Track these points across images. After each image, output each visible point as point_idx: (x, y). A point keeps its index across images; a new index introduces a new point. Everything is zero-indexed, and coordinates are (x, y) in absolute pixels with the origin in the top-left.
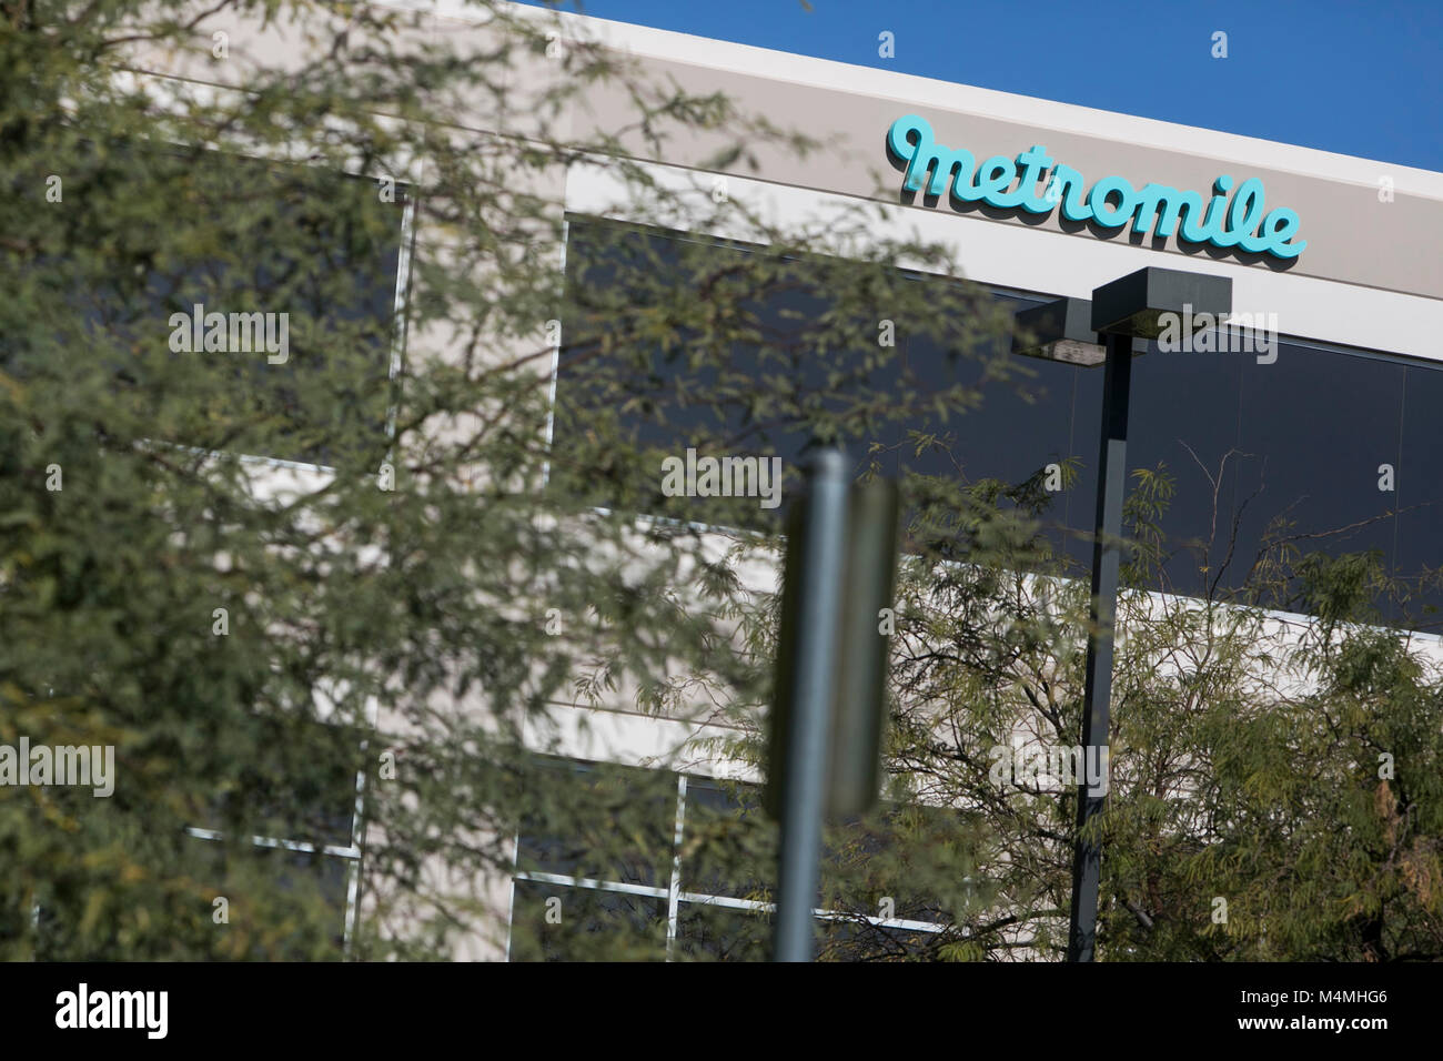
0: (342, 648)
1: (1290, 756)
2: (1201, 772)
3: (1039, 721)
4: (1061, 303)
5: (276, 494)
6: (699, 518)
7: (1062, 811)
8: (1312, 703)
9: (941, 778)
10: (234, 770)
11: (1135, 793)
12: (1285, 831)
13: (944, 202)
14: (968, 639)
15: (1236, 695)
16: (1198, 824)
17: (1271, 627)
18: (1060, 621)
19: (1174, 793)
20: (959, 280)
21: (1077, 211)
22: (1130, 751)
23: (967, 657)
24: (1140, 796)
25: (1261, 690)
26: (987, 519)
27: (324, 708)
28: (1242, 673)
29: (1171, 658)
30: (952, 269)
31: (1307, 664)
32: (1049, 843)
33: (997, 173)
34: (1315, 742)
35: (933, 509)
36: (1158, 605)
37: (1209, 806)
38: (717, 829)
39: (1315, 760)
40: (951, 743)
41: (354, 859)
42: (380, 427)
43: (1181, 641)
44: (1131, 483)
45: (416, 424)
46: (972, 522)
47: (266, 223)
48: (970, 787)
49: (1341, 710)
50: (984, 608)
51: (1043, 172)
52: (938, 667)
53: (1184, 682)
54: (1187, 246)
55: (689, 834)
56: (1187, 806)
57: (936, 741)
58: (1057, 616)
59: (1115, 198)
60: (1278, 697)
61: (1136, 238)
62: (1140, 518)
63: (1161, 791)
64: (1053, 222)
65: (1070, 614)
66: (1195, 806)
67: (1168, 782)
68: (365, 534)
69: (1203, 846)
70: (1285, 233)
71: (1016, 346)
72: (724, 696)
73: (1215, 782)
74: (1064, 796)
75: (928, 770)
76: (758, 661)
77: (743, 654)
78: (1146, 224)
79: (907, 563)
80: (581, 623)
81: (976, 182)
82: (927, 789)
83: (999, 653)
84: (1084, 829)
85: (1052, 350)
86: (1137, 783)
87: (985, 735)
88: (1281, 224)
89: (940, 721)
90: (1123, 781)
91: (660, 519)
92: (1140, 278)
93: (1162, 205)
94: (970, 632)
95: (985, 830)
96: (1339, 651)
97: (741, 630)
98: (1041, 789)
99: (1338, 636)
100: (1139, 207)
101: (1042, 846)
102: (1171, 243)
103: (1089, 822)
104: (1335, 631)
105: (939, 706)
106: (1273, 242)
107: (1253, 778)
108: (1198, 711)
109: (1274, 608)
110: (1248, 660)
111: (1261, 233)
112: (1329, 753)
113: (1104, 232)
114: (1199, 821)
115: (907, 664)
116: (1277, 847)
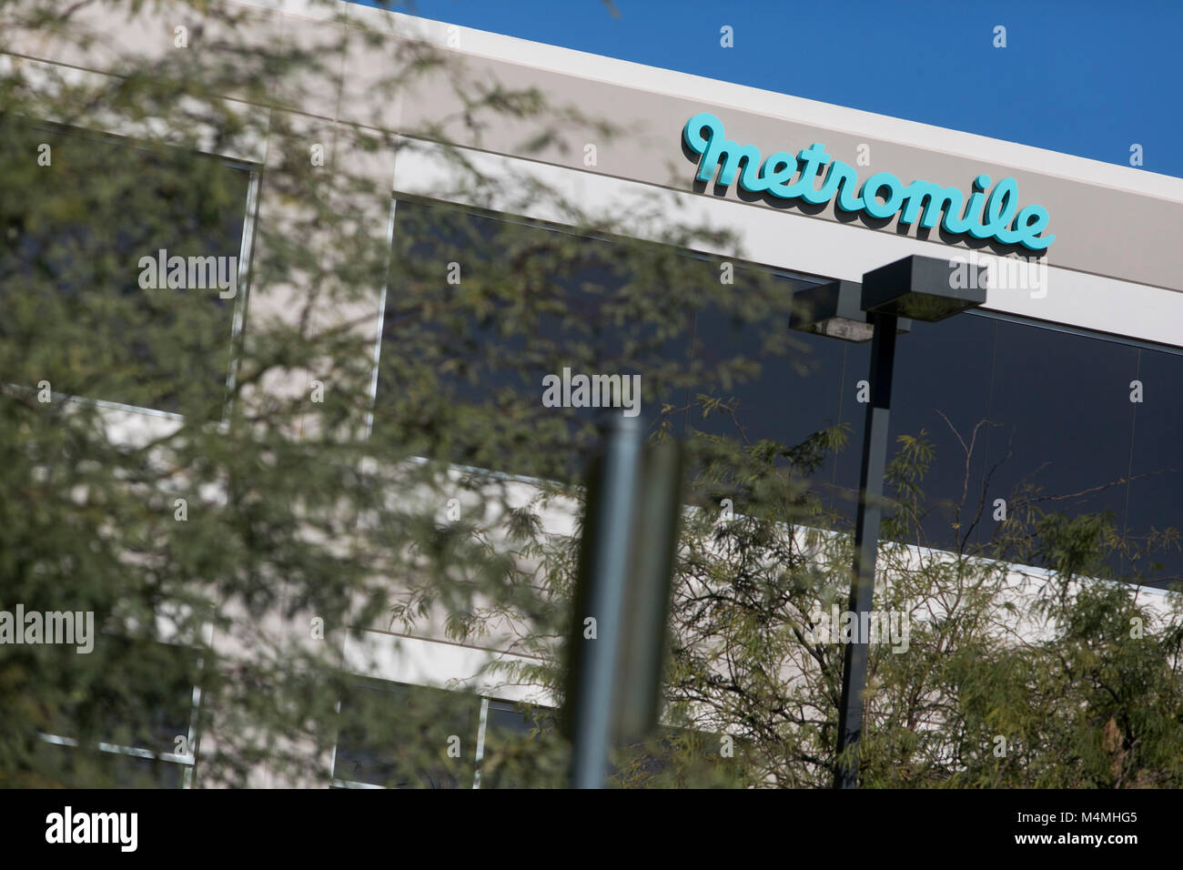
0: (185, 576)
1: (1028, 695)
2: (950, 707)
3: (805, 657)
4: (835, 284)
5: (130, 436)
6: (505, 469)
7: (823, 739)
8: (1050, 648)
9: (716, 706)
10: (84, 681)
11: (889, 724)
12: (1023, 761)
13: (732, 192)
14: (744, 583)
15: (983, 639)
16: (945, 753)
17: (1014, 579)
18: (827, 569)
19: (924, 725)
20: (743, 262)
21: (851, 203)
22: (885, 687)
23: (743, 599)
24: (894, 728)
25: (1004, 635)
26: (762, 476)
27: (166, 628)
28: (987, 619)
29: (924, 605)
30: (738, 252)
31: (1046, 613)
32: (811, 767)
33: (781, 167)
34: (1051, 682)
35: (715, 467)
36: (916, 557)
37: (955, 738)
38: (514, 748)
39: (1051, 699)
40: (726, 675)
41: (190, 766)
42: (223, 380)
43: (935, 590)
44: (894, 449)
45: (255, 378)
46: (748, 478)
47: (127, 193)
48: (743, 715)
49: (1074, 654)
50: (760, 556)
51: (821, 166)
52: (716, 607)
53: (935, 627)
54: (948, 237)
55: (489, 752)
56: (935, 737)
57: (713, 674)
58: (824, 564)
59: (885, 192)
60: (1018, 642)
61: (903, 228)
62: (903, 479)
63: (912, 723)
64: (829, 211)
65: (834, 563)
66: (942, 738)
67: (919, 716)
68: (207, 474)
69: (949, 773)
70: (1036, 228)
71: (794, 321)
72: (523, 627)
73: (961, 717)
74: (826, 725)
75: (705, 699)
76: (555, 597)
77: (543, 589)
78: (913, 216)
79: (691, 512)
80: (398, 560)
81: (761, 175)
82: (703, 715)
83: (772, 594)
84: (841, 757)
85: (825, 326)
86: (891, 716)
87: (757, 669)
88: (1033, 220)
89: (716, 656)
90: (879, 714)
91: (470, 469)
92: (905, 265)
93: (926, 200)
94: (746, 577)
95: (754, 755)
96: (1074, 602)
97: (542, 570)
98: (806, 719)
99: (1074, 589)
100: (906, 201)
101: (805, 769)
102: (934, 234)
103: (847, 751)
104: (1071, 584)
105: (715, 642)
106: (1025, 235)
107: (994, 713)
108: (947, 651)
109: (1017, 562)
110: (994, 608)
111: (1014, 227)
112: (1063, 693)
113: (875, 223)
114: (945, 751)
115: (690, 603)
116: (1015, 775)
